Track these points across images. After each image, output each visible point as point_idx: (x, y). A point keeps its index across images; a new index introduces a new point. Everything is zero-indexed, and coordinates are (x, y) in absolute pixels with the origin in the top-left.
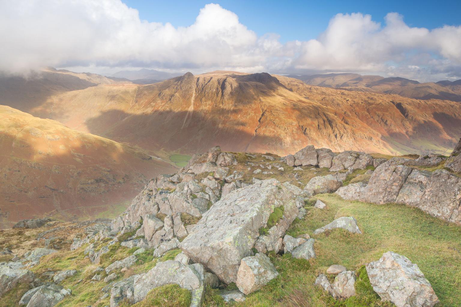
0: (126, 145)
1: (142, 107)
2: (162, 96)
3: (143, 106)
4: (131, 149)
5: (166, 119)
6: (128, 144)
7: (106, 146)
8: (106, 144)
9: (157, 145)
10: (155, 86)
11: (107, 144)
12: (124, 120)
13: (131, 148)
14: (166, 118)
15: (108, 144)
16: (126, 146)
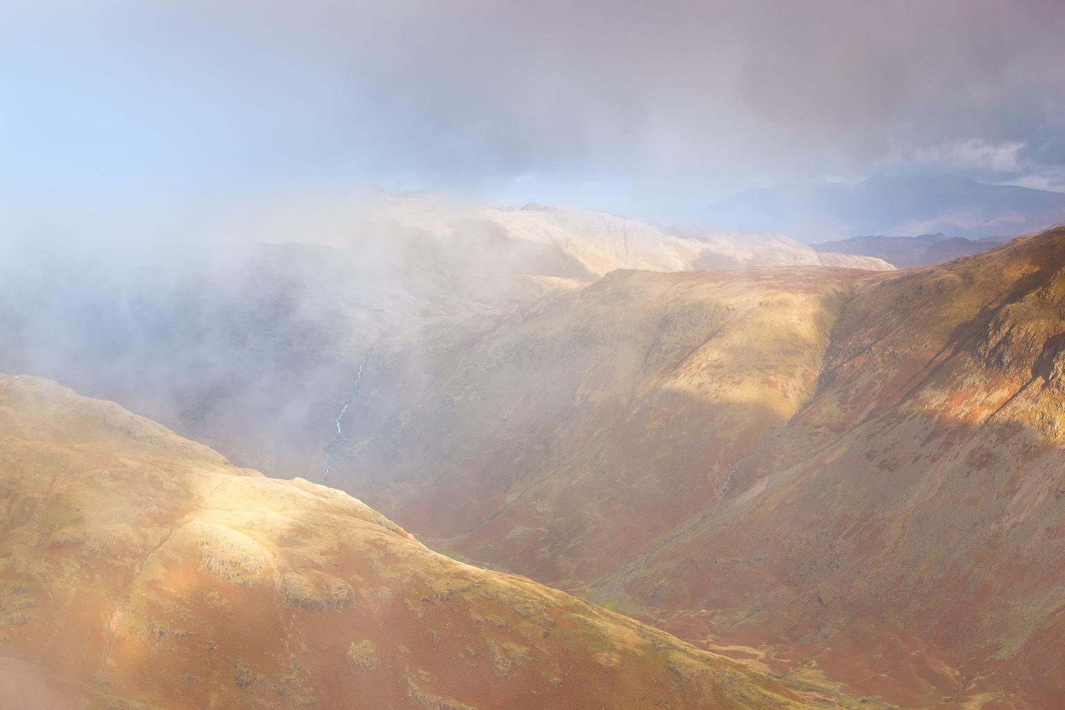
0: (739, 661)
1: (862, 417)
2: (992, 344)
3: (873, 405)
4: (768, 693)
5: (1018, 497)
6: (762, 654)
7: (615, 659)
8: (613, 649)
9: (948, 669)
10: (951, 275)
11: (620, 653)
12: (746, 498)
13: (768, 685)
14: (1014, 492)
15: (625, 654)
16: (739, 667)
